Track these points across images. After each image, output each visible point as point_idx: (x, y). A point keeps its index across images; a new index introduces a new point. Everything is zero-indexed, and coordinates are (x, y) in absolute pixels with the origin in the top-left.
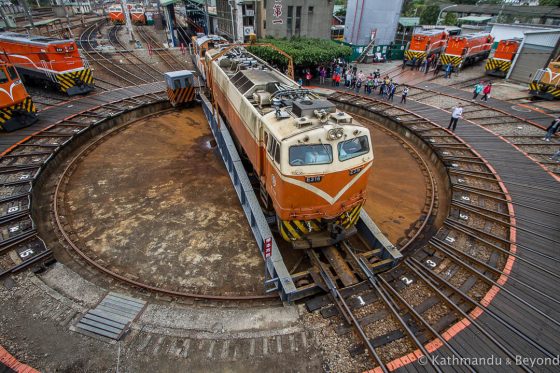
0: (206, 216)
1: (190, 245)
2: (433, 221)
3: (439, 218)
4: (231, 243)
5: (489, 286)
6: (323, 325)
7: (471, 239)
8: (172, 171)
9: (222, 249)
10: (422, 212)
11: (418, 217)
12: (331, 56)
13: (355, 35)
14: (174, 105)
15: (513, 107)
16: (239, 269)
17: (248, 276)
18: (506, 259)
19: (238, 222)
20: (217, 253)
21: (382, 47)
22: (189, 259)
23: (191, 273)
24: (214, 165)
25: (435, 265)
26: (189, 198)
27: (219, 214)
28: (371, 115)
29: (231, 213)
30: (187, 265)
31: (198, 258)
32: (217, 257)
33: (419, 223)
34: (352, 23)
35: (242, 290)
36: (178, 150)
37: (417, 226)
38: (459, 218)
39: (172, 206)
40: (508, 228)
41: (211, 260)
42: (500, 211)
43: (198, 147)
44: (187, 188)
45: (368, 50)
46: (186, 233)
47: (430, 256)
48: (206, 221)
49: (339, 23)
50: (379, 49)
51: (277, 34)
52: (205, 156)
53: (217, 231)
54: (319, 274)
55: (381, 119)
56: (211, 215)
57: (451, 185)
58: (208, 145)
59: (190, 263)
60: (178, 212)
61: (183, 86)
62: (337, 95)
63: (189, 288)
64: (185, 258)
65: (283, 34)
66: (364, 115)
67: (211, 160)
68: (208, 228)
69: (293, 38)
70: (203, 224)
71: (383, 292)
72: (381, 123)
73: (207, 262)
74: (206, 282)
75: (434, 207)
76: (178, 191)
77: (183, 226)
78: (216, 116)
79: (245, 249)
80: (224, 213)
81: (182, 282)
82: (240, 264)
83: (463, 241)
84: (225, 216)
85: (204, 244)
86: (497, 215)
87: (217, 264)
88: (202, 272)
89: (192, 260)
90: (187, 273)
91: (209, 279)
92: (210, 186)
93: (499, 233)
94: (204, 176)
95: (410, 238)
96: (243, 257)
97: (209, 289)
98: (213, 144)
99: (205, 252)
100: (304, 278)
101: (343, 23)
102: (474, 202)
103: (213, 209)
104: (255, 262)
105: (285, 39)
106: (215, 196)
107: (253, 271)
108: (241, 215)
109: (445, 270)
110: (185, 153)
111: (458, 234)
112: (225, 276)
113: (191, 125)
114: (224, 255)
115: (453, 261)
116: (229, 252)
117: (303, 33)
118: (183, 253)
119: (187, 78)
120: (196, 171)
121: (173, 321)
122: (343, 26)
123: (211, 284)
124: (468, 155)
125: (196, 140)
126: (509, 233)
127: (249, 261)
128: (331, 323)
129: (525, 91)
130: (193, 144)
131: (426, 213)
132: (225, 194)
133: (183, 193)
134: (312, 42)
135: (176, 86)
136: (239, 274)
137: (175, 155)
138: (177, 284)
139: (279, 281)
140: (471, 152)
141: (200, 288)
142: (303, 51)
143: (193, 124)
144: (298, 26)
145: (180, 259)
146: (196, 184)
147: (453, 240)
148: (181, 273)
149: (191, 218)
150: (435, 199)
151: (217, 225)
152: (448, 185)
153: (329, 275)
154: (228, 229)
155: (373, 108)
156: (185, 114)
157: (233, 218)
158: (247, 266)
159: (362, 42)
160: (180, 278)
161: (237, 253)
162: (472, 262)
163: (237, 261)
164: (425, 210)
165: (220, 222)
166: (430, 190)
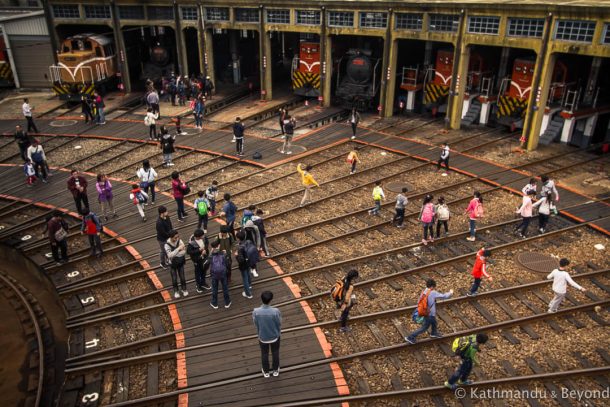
2: (53, 337)
3: (56, 326)
5: (173, 358)
7: (117, 321)
10: (26, 337)
11: (25, 351)
15: (52, 124)
18: (167, 313)
25: (96, 395)
33: (33, 358)
37: (32, 365)
38: (83, 306)
40: (145, 275)
42: (125, 263)
47: (84, 389)
57: (41, 269)
75: (38, 317)
83: (109, 332)
86: (125, 269)
93: (141, 290)
95: (34, 392)
102: (88, 274)
109: (115, 389)
111: (97, 329)
115: (115, 368)
124: (37, 214)
126: (150, 281)
129: (52, 98)
131: (34, 334)
140: (37, 207)
147: (95, 341)
150: (32, 305)
152: (36, 273)
162: (137, 348)
164: (29, 332)
166: (15, 297)
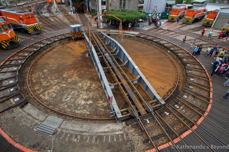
0: (86, 85)
1: (80, 97)
2: (178, 88)
3: (181, 87)
4: (96, 96)
5: (201, 116)
6: (132, 131)
7: (194, 97)
8: (73, 66)
9: (93, 99)
10: (174, 85)
11: (172, 87)
12: (137, 18)
13: (148, 9)
14: (73, 38)
15: (214, 40)
16: (99, 107)
17: (103, 110)
18: (208, 105)
19: (99, 87)
20: (90, 100)
21: (159, 14)
22: (80, 102)
23: (81, 108)
24: (89, 64)
25: (178, 107)
26: (79, 77)
27: (91, 84)
28: (154, 43)
29: (96, 84)
30: (79, 105)
31: (83, 102)
32: (91, 102)
33: (172, 89)
34: (147, 3)
35: (100, 115)
36: (75, 58)
37: (171, 90)
38: (189, 88)
39: (73, 81)
40: (209, 92)
41: (88, 103)
42: (206, 85)
43: (83, 56)
44: (79, 73)
45: (153, 15)
46: (78, 92)
47: (177, 103)
48: (86, 87)
49: (141, 3)
50: (158, 14)
51: (115, 9)
52: (86, 60)
53: (91, 91)
54: (131, 110)
55: (158, 45)
56: (88, 85)
57: (186, 74)
58: (87, 55)
59: (80, 104)
60: (75, 83)
61: (77, 31)
62: (140, 34)
63: (79, 114)
64: (78, 102)
65: (118, 9)
66: (151, 43)
67: (88, 62)
68: (87, 90)
69: (122, 11)
70: (85, 88)
71: (157, 118)
72: (158, 46)
73: (87, 104)
74: (86, 112)
75: (179, 83)
76: (75, 75)
77: (77, 89)
78: (90, 44)
79: (102, 99)
80: (93, 84)
81: (77, 112)
82: (100, 105)
83: (190, 97)
84: (94, 85)
85: (86, 97)
86: (205, 87)
87: (91, 104)
88: (85, 108)
89: (81, 103)
90: (79, 108)
91: (88, 111)
92: (88, 73)
93: (205, 94)
94: (85, 69)
95: (168, 95)
96: (101, 102)
97: (88, 115)
98: (89, 55)
99: (86, 100)
100: (125, 111)
101: (143, 3)
102: (195, 81)
103: (89, 82)
104: (106, 104)
105: (119, 11)
106: (90, 77)
107: (105, 108)
108: (100, 85)
109: (182, 109)
110: (78, 59)
111: (188, 95)
112: (94, 110)
113: (80, 47)
114: (93, 101)
115: (186, 106)
116: (95, 100)
117: (126, 8)
118: (77, 100)
119: (79, 28)
120: (82, 66)
121: (74, 128)
122: (143, 5)
123: (88, 113)
124: (195, 61)
125: (82, 53)
126: (209, 94)
127: (103, 104)
128: (136, 130)
129: (219, 33)
130: (81, 55)
131: (176, 85)
132: (94, 76)
133: (77, 75)
134: (130, 12)
135: (74, 31)
136: (99, 109)
137: (74, 59)
138: (75, 112)
139: (115, 112)
140: (195, 59)
141: (84, 114)
142: (126, 16)
143: (81, 46)
144: (124, 5)
145: (76, 102)
146: (82, 72)
147: (186, 97)
148: (76, 108)
149: (81, 86)
150: (179, 79)
151: (91, 89)
152: (185, 73)
153: (135, 110)
154: (95, 90)
155: (155, 40)
156: (78, 42)
157: (97, 86)
158: (103, 106)
159: (151, 12)
160: (76, 110)
161: (99, 100)
162: (194, 106)
163: (98, 104)
164: (175, 84)
165: (92, 88)
166: (178, 75)
